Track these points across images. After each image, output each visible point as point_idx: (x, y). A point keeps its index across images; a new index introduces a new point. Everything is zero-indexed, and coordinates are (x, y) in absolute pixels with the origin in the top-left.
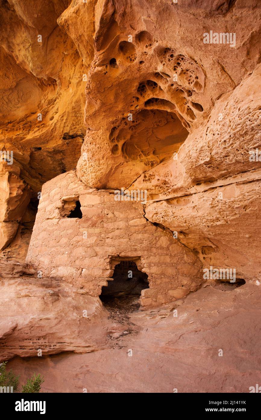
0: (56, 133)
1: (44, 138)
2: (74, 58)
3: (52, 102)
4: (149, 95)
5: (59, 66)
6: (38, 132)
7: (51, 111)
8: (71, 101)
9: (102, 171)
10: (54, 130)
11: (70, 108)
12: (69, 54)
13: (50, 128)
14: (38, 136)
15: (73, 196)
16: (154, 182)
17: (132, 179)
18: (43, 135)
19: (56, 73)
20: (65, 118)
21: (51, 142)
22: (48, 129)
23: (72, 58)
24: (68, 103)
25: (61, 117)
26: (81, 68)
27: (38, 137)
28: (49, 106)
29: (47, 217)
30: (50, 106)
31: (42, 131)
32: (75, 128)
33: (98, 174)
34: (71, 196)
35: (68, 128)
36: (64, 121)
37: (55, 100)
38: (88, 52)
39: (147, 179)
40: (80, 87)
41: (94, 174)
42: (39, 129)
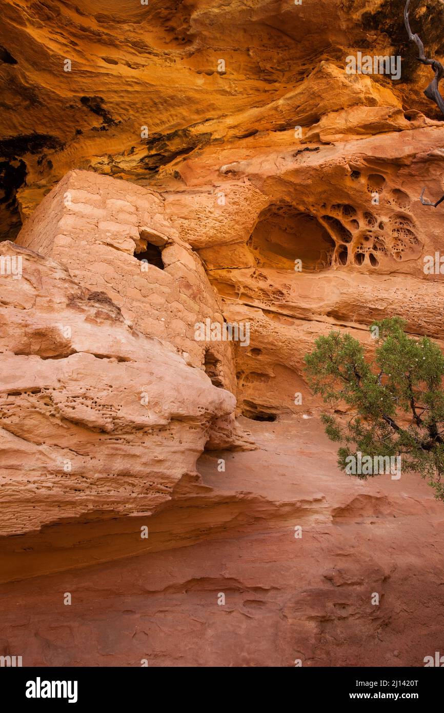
0: (84, 80)
1: (53, 63)
2: (251, 68)
3: (140, 47)
4: (338, 216)
5: (222, 45)
6: (59, 46)
7: (121, 52)
8: (183, 89)
9: (227, 236)
10: (89, 74)
11: (170, 92)
12: (252, 58)
13: (85, 65)
14: (53, 51)
15: (166, 238)
16: (262, 284)
17: (234, 265)
18: (59, 59)
19: (207, 44)
20: (137, 88)
21: (47, 76)
22: (82, 64)
23: (250, 65)
24: (177, 85)
25: (136, 81)
26: (252, 89)
27: (51, 53)
28: (131, 45)
29: (109, 241)
30: (130, 47)
31: (67, 52)
32: (127, 110)
33: (219, 235)
34: (162, 236)
35: (116, 99)
36: (130, 89)
37: (150, 53)
38: (301, 108)
39: (255, 276)
40: (219, 97)
41: (215, 232)
42: (66, 45)
